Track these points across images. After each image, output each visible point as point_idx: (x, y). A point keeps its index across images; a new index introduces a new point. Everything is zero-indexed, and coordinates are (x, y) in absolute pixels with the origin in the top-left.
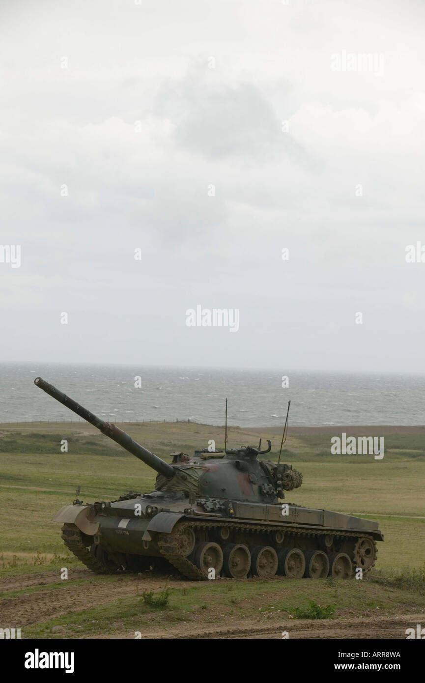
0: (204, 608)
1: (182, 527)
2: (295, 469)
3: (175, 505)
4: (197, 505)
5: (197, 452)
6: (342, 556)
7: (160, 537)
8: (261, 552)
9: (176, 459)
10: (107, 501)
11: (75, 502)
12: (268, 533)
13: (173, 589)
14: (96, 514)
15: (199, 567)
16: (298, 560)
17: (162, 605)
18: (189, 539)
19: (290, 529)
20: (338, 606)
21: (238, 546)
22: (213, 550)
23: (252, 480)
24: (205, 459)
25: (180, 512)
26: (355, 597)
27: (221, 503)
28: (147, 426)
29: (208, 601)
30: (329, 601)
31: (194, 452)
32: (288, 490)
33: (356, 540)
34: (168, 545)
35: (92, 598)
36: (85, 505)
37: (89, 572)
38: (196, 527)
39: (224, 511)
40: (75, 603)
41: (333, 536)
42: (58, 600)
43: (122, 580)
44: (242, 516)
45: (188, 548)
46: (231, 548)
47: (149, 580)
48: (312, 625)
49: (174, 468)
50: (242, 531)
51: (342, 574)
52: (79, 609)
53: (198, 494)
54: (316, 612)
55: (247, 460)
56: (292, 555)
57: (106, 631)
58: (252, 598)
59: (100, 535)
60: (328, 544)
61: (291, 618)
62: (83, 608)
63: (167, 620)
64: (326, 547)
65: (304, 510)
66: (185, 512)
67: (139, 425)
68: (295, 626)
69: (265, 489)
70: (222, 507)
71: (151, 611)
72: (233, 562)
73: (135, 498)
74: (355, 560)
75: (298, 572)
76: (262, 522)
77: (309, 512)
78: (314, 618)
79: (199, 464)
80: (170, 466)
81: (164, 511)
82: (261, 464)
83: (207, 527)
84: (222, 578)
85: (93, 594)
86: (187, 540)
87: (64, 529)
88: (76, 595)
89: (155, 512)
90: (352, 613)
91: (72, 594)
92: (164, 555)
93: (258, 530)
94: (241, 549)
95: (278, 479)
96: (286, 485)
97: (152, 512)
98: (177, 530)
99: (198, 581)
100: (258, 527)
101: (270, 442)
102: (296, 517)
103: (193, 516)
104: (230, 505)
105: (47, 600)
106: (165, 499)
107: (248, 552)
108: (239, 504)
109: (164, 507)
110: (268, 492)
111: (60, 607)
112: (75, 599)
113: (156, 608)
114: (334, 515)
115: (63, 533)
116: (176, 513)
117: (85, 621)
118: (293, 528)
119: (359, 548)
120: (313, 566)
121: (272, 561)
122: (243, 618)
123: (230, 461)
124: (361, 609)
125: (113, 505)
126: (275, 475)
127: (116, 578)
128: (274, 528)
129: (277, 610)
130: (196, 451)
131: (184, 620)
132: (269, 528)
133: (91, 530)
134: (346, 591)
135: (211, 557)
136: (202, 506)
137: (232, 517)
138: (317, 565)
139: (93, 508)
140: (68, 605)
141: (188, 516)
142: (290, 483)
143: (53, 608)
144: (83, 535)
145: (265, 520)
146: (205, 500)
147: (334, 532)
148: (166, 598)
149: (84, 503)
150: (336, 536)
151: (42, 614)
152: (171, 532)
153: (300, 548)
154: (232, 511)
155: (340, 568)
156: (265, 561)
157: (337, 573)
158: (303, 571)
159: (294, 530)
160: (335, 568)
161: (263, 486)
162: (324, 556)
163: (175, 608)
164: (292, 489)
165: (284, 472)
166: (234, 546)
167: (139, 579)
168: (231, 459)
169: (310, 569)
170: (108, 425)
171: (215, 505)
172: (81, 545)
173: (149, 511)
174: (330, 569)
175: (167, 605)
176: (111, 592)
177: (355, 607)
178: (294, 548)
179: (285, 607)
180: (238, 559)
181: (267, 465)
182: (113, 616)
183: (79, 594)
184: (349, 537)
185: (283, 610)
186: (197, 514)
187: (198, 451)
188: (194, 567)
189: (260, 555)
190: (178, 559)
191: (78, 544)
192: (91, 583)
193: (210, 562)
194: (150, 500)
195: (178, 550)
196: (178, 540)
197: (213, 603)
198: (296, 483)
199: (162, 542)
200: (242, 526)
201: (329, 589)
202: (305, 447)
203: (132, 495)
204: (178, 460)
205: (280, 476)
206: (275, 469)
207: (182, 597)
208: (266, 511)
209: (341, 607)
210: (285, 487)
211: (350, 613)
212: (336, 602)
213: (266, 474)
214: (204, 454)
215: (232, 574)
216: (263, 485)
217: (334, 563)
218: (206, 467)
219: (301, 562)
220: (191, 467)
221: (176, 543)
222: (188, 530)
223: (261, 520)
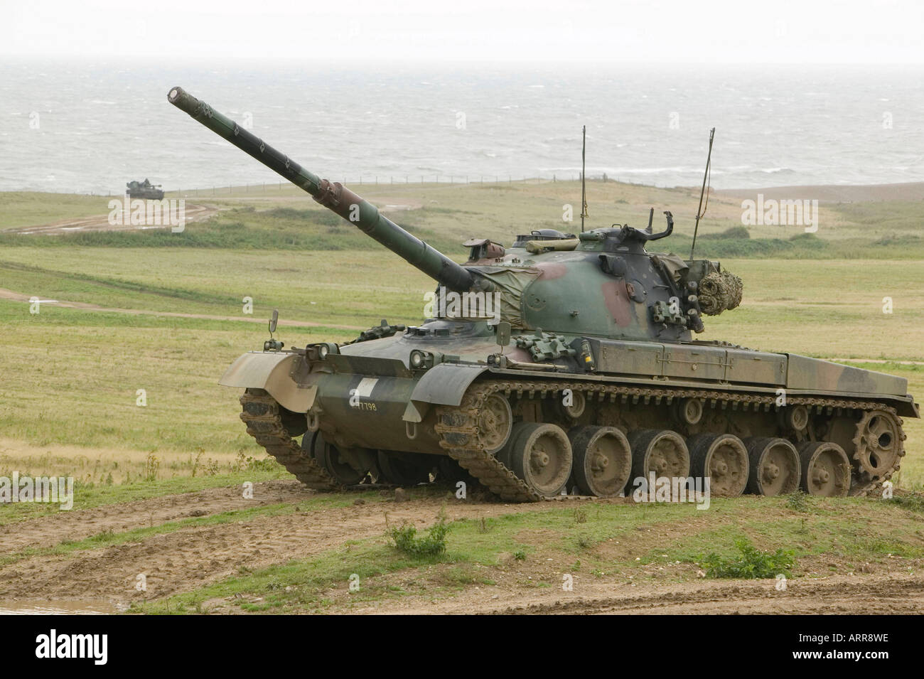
0: (520, 557)
1: (482, 394)
2: (728, 270)
3: (470, 347)
4: (518, 346)
5: (521, 238)
6: (828, 448)
7: (438, 414)
8: (653, 443)
9: (477, 252)
10: (331, 341)
11: (268, 344)
12: (669, 404)
13: (462, 520)
14: (311, 368)
15: (521, 475)
16: (735, 456)
17: (432, 552)
18: (499, 417)
19: (714, 394)
20: (806, 552)
21: (604, 430)
22: (550, 438)
23: (633, 294)
24: (536, 252)
25: (480, 363)
26: (844, 532)
27: (568, 342)
28: (516, 190)
29: (530, 543)
30: (788, 540)
31: (516, 238)
32: (710, 314)
33: (858, 415)
34: (454, 430)
35: (294, 541)
36: (287, 352)
37: (302, 489)
38: (514, 392)
39: (573, 359)
40: (257, 552)
41: (809, 407)
42: (225, 546)
43: (363, 503)
44: (610, 370)
45: (498, 436)
46: (589, 435)
47: (417, 503)
48: (736, 590)
49: (470, 271)
50: (612, 401)
51: (829, 486)
52: (264, 563)
53: (521, 325)
54: (754, 563)
55: (622, 253)
56: (720, 447)
57: (311, 608)
58: (624, 538)
59: (318, 413)
60: (799, 425)
61: (701, 577)
62: (273, 561)
63: (440, 583)
64: (794, 430)
65: (748, 355)
66: (489, 363)
67: (500, 188)
68: (699, 592)
69: (661, 313)
70: (570, 351)
71: (411, 566)
72: (594, 464)
73: (392, 334)
74: (856, 457)
75: (734, 482)
76: (655, 381)
77: (756, 359)
78: (748, 576)
79: (522, 262)
80: (463, 268)
81: (447, 362)
82: (655, 262)
83: (538, 393)
84: (570, 497)
85: (299, 532)
86: (495, 419)
87: (244, 401)
88: (262, 535)
89: (429, 362)
90: (834, 566)
91: (255, 532)
92: (448, 450)
93: (647, 398)
94: (609, 437)
95: (691, 292)
96: (707, 303)
97: (423, 362)
98: (472, 398)
99: (520, 503)
100: (645, 392)
101: (671, 215)
102: (728, 369)
103: (505, 371)
104: (586, 347)
105: (201, 547)
106: (451, 336)
107: (625, 442)
108: (605, 344)
109: (448, 353)
110: (666, 318)
111: (227, 560)
112: (259, 544)
113: (419, 559)
114: (810, 365)
115: (244, 410)
116: (471, 363)
117: (271, 587)
118: (720, 391)
119: (866, 432)
120: (766, 469)
121: (676, 460)
122: (598, 577)
123: (587, 255)
124: (855, 558)
125: (345, 351)
126: (683, 283)
127: (352, 499)
128: (680, 393)
129: (674, 561)
130: (519, 237)
131: (476, 583)
132: (669, 391)
133: (300, 401)
134: (828, 520)
135: (547, 454)
136: (525, 349)
137: (588, 371)
138: (773, 467)
139: (305, 357)
140: (244, 556)
141: (496, 370)
142: (715, 300)
143: (213, 564)
144: (284, 413)
145: (660, 377)
146: (533, 337)
147: (810, 401)
148: (440, 538)
149: (287, 347)
150: (815, 407)
151: (189, 575)
152: (459, 404)
153: (738, 432)
154: (589, 359)
155: (826, 472)
156: (663, 461)
157: (819, 483)
158: (744, 481)
159: (724, 396)
160: (814, 475)
161: (657, 307)
162: (789, 450)
163: (459, 559)
164: (718, 311)
165: (703, 277)
166: (596, 431)
167: (396, 501)
168: (591, 251)
169: (760, 477)
170: (328, 184)
171: (554, 346)
172: (280, 433)
173: (417, 360)
174: (802, 476)
175: (442, 553)
176: (334, 528)
177: (841, 555)
178: (727, 432)
179: (691, 554)
180: (605, 458)
181: (667, 263)
182: (331, 576)
183: (268, 534)
184: (845, 411)
185: (686, 561)
186: (513, 367)
187: (523, 237)
188: (511, 475)
189: (650, 448)
190: (476, 459)
191: (274, 432)
192: (298, 510)
193: (545, 464)
194: (421, 338)
195: (474, 441)
196: (475, 420)
197: (541, 547)
198: (727, 298)
199: (442, 424)
200: (612, 389)
201: (793, 517)
202: (849, 227)
203: (385, 328)
204: (480, 256)
205: (693, 284)
206: (684, 271)
207: (477, 537)
208: (663, 357)
209: (811, 553)
210: (704, 307)
211: (829, 565)
212: (802, 542)
213: (665, 282)
214: (534, 242)
215: (592, 488)
216: (658, 303)
217: (812, 464)
218: (536, 269)
219: (739, 463)
220: (505, 269)
221: (471, 427)
222: (497, 398)
223: (651, 377)
